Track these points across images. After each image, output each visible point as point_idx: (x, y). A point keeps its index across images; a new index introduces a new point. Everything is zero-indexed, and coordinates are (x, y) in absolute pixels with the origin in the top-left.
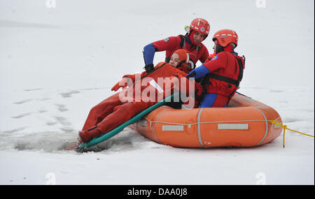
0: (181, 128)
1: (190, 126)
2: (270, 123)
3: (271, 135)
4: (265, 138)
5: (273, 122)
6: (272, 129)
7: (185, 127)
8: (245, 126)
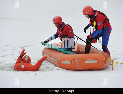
0: (69, 63)
1: (73, 62)
2: (106, 60)
3: (107, 65)
4: (105, 66)
5: (108, 59)
6: (107, 62)
7: (71, 62)
8: (96, 61)
